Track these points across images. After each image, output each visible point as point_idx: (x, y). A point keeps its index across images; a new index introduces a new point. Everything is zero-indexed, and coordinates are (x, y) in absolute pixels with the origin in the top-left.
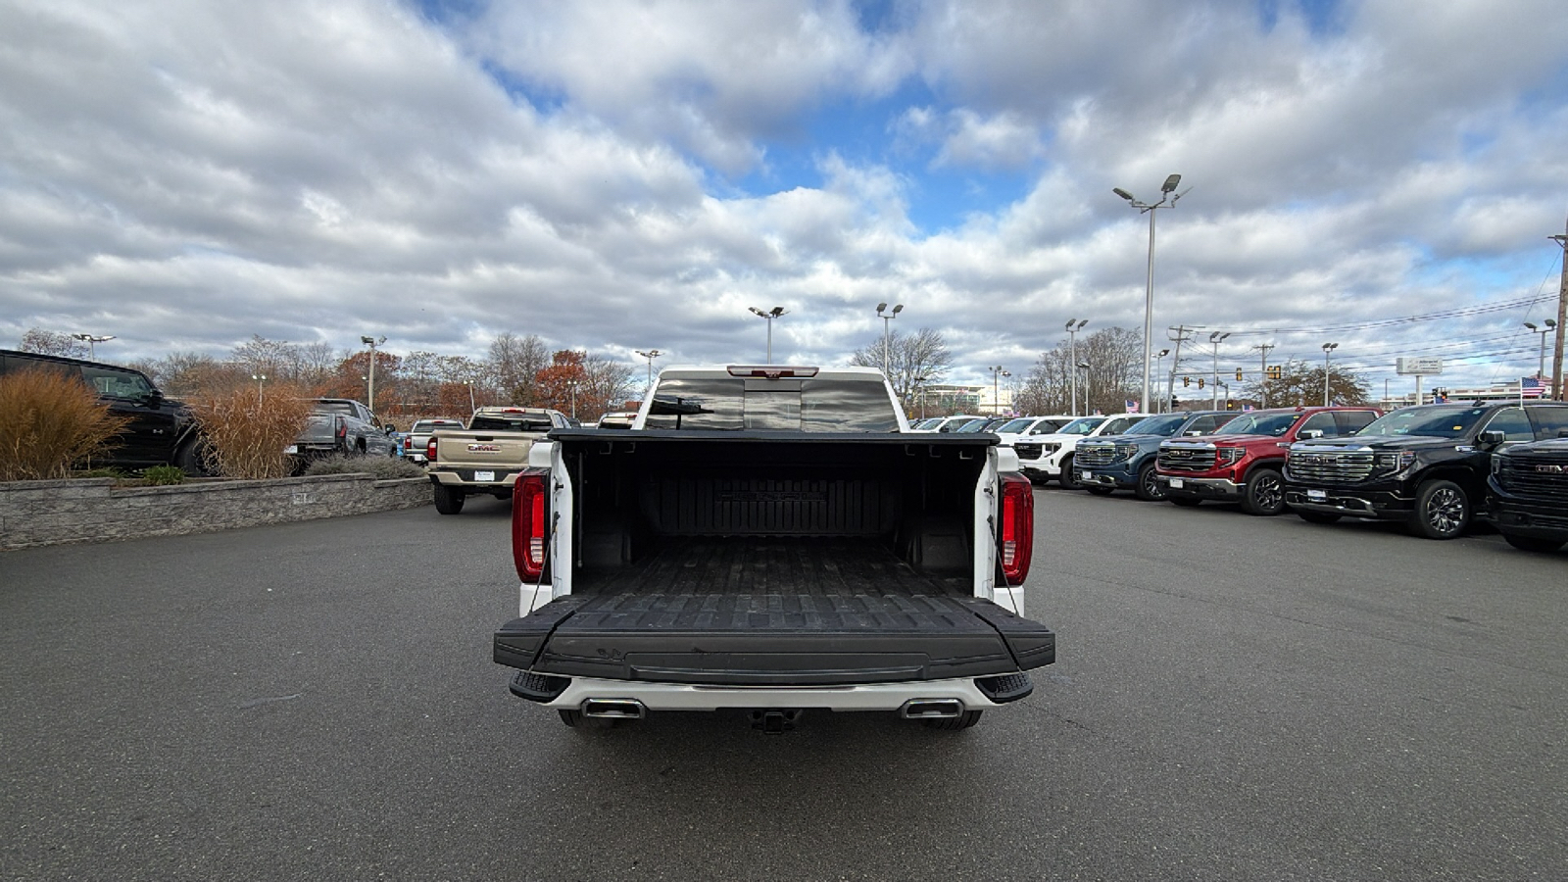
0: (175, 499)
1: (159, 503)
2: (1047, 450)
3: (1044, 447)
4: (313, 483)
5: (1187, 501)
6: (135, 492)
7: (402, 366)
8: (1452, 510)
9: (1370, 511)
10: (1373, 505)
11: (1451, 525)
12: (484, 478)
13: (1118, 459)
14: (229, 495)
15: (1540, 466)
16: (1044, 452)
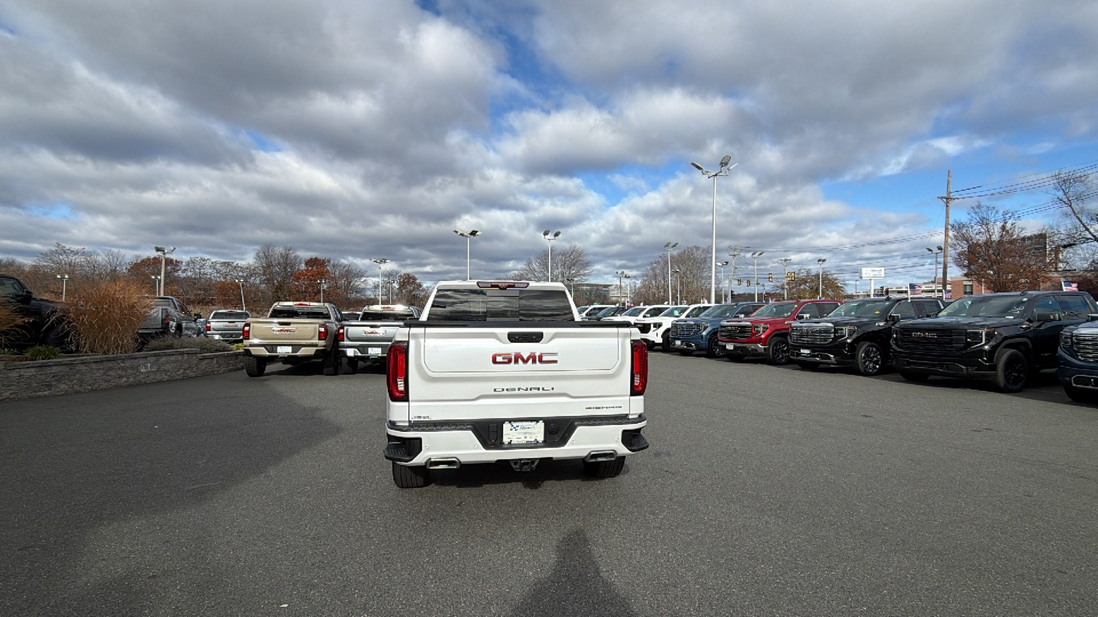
0: (55, 369)
1: (42, 373)
2: (654, 327)
3: (652, 325)
4: (155, 356)
5: (737, 357)
6: (25, 365)
7: (183, 268)
8: (875, 359)
9: (833, 360)
10: (835, 357)
11: (875, 368)
12: (284, 351)
13: (696, 333)
14: (93, 366)
15: (913, 333)
16: (652, 329)
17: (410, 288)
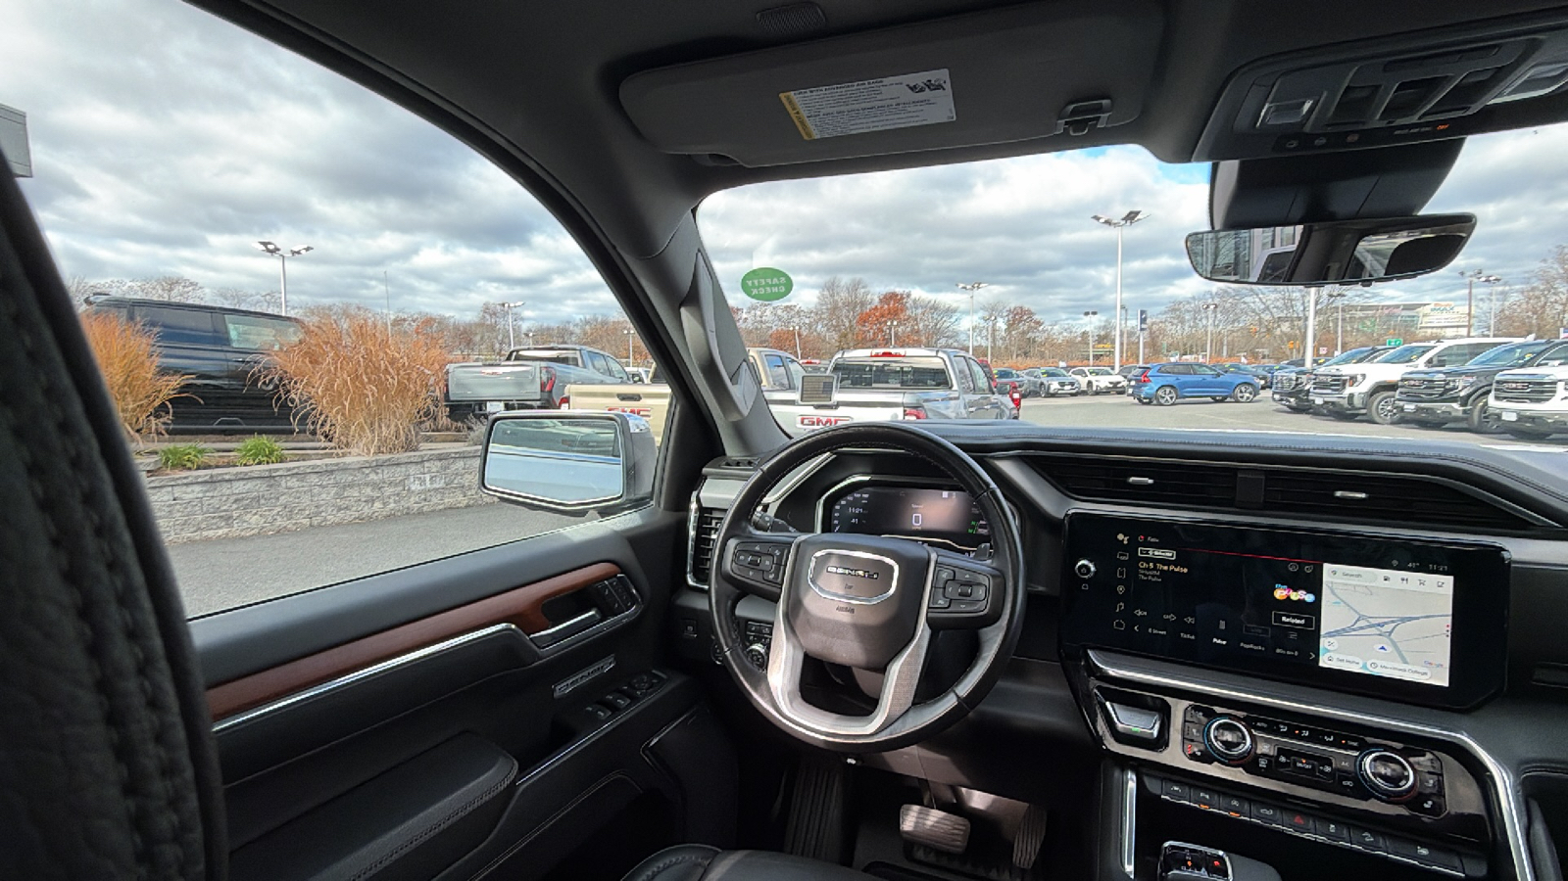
0: (238, 487)
4: (440, 460)
6: (178, 479)
17: (1022, 327)
